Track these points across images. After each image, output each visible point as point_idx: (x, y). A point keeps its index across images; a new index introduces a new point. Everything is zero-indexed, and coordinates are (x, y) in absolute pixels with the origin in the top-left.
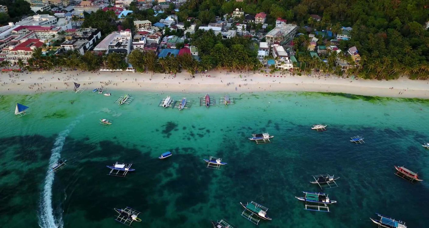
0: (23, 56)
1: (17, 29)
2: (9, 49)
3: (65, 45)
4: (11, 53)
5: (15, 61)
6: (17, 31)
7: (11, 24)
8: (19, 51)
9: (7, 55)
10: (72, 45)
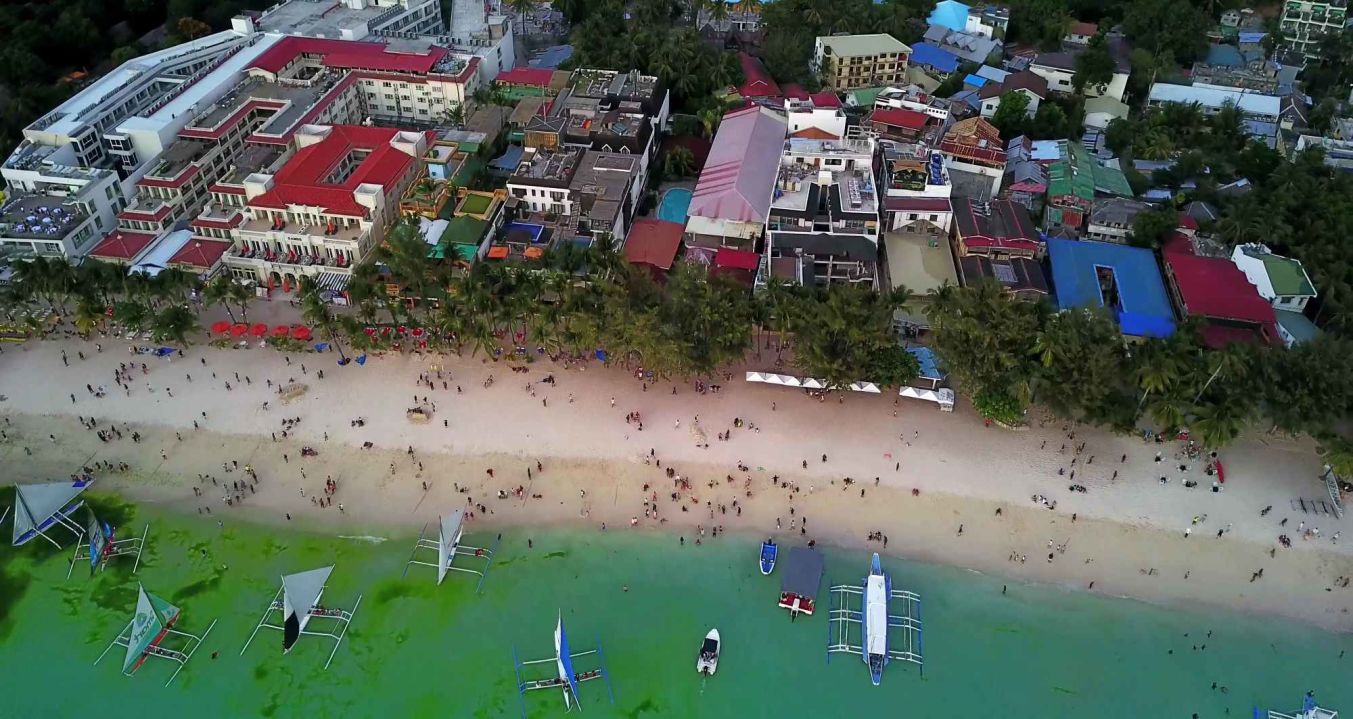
0: (318, 241)
1: (273, 60)
2: (243, 192)
3: (529, 189)
4: (253, 215)
5: (277, 270)
6: (274, 71)
7: (240, 26)
8: (296, 209)
9: (234, 233)
10: (566, 192)
